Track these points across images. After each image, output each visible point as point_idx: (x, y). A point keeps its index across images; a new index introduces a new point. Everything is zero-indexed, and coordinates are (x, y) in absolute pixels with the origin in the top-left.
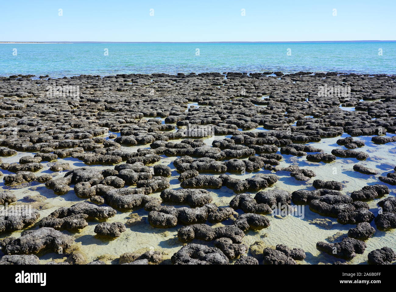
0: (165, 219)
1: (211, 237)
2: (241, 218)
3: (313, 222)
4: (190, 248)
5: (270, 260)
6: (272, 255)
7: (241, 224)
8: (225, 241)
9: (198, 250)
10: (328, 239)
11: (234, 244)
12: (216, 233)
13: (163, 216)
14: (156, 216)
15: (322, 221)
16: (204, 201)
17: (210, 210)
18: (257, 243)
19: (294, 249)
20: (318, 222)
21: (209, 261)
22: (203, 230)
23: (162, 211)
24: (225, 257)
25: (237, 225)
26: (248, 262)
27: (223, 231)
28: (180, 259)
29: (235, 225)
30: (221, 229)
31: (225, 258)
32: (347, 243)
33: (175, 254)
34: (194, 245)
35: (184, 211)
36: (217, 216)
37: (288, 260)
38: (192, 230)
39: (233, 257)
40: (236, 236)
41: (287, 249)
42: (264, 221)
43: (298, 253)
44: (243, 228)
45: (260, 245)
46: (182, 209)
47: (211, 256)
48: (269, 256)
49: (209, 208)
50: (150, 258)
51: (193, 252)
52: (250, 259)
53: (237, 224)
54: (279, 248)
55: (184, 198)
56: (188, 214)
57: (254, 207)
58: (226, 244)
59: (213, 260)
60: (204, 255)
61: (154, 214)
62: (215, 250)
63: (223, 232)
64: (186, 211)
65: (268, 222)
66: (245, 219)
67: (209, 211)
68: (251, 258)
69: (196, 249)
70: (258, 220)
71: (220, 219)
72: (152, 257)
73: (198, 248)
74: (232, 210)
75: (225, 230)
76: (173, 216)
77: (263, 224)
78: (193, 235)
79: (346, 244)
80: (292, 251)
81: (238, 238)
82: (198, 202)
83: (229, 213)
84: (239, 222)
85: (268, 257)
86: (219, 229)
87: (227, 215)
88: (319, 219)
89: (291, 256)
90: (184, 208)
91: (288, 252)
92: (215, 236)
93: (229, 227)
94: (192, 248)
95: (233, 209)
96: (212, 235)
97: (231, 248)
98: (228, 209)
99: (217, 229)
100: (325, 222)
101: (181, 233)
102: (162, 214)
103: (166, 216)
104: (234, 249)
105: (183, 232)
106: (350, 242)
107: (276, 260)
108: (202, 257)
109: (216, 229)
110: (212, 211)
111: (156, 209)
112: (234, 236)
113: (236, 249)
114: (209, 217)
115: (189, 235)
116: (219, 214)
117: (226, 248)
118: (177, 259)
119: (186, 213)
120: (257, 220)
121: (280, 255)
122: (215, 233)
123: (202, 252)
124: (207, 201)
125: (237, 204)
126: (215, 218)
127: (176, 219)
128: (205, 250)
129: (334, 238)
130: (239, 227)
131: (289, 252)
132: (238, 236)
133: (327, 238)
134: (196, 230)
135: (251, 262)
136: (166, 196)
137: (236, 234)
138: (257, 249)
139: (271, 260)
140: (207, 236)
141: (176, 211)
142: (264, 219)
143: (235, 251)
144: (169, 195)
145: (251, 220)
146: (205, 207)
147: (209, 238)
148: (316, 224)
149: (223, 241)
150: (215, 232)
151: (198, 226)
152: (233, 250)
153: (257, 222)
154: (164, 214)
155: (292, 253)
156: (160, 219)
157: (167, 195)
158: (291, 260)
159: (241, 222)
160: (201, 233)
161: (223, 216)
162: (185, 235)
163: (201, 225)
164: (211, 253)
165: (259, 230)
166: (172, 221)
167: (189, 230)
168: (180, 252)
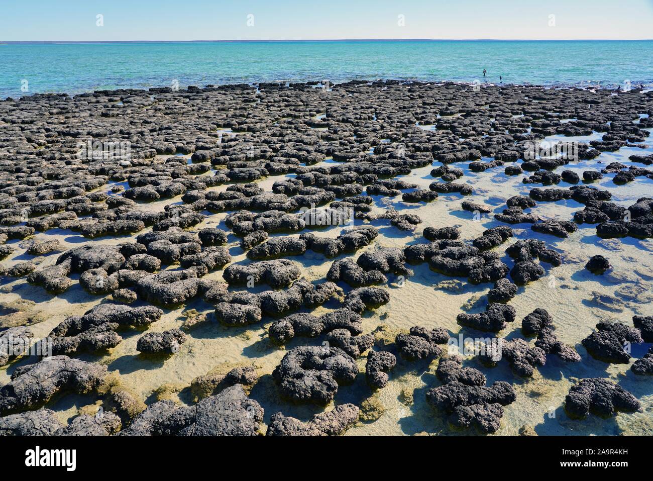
0: (243, 312)
1: (319, 331)
2: (353, 296)
3: (440, 287)
4: (299, 354)
5: (410, 352)
6: (411, 343)
7: (354, 305)
8: (341, 334)
9: (310, 355)
10: (464, 308)
11: (355, 337)
12: (325, 324)
13: (240, 309)
14: (229, 311)
15: (450, 283)
16: (290, 277)
17: (305, 289)
18: (380, 329)
19: (434, 330)
20: (446, 285)
21: (331, 369)
22: (305, 322)
23: (235, 301)
24: (351, 359)
25: (350, 308)
26: (383, 361)
27: (334, 319)
28: (289, 374)
29: (348, 308)
30: (330, 317)
31: (352, 361)
32: (496, 310)
33: (278, 367)
34: (303, 349)
35: (270, 297)
36: (317, 297)
37: (432, 347)
38: (289, 325)
39: (358, 355)
40: (353, 323)
41: (426, 332)
42: (383, 295)
43: (441, 336)
44: (358, 310)
45: (385, 330)
46: (264, 294)
47: (332, 361)
48: (407, 346)
49: (302, 287)
50: (241, 380)
51: (303, 359)
52: (384, 355)
53: (348, 305)
54: (414, 332)
55: (260, 276)
56: (276, 301)
57: (363, 277)
58: (345, 339)
59: (336, 367)
60: (321, 361)
61: (225, 308)
62: (334, 351)
63: (334, 321)
64: (273, 297)
65: (388, 297)
66: (358, 297)
67: (303, 292)
68: (385, 353)
69: (307, 354)
70: (376, 295)
71: (322, 300)
72: (243, 377)
73: (310, 353)
74: (333, 286)
75: (337, 317)
76: (255, 307)
77: (383, 301)
78: (292, 331)
79: (494, 313)
80: (433, 334)
81: (356, 325)
82: (283, 279)
83: (332, 290)
84: (351, 303)
85: (407, 348)
86: (327, 317)
87: (329, 294)
88: (445, 282)
89: (433, 340)
90: (269, 292)
91: (428, 337)
92: (324, 328)
93: (340, 312)
94: (302, 354)
95: (334, 284)
96: (319, 327)
97: (353, 344)
98: (329, 284)
99: (325, 318)
100: (454, 285)
101: (274, 331)
102: (236, 305)
103: (245, 308)
104: (358, 343)
105: (278, 330)
106: (498, 310)
107: (417, 351)
108: (318, 364)
109: (323, 317)
110: (307, 291)
111: (225, 298)
112: (350, 324)
113: (361, 344)
114: (306, 299)
115: (287, 333)
116: (319, 295)
117: (347, 345)
118: (283, 375)
119: (272, 300)
120: (374, 296)
121: (421, 342)
122: (323, 324)
123: (317, 358)
124: (294, 275)
125: (338, 275)
126: (315, 300)
127: (259, 310)
128: (321, 353)
129: (471, 305)
130: (352, 310)
131: (430, 336)
132: (356, 323)
133: (462, 305)
134: (295, 324)
135: (388, 359)
136: (233, 277)
137: (352, 321)
138: (384, 337)
139: (412, 351)
140: (313, 331)
141: (256, 298)
142: (383, 293)
143: (359, 346)
144: (237, 273)
145: (365, 297)
146: (297, 286)
147: (317, 333)
148: (443, 289)
149: (338, 335)
150: (323, 322)
151: (296, 317)
152: (357, 346)
153: (374, 298)
154: (239, 305)
155: (434, 336)
156: (237, 315)
157: (235, 275)
158: (436, 346)
159: (354, 301)
160: (303, 327)
161: (324, 296)
162: (282, 334)
163: (300, 315)
164: (330, 356)
165: (376, 308)
166: (255, 315)
167: (286, 326)
168: (286, 364)
